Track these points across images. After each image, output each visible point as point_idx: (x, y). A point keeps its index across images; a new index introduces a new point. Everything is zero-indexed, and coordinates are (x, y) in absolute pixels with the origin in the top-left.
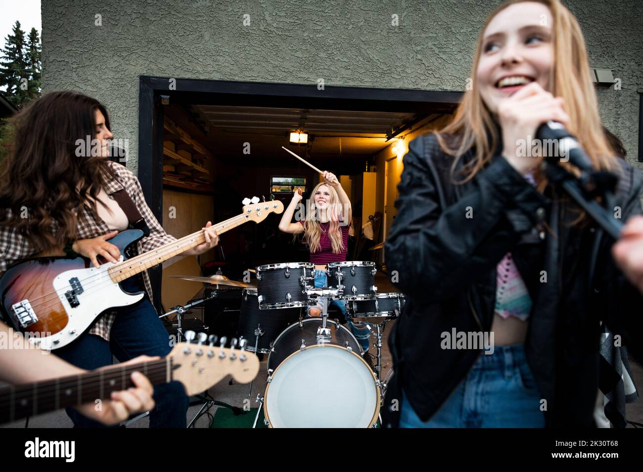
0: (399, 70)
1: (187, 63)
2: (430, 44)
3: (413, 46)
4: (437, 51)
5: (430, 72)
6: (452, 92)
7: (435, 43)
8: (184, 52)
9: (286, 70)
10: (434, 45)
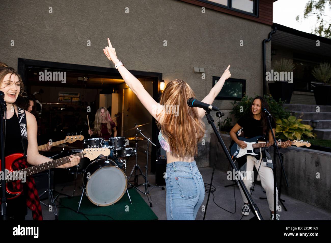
0: (132, 63)
1: (42, 54)
2: (144, 54)
3: (138, 54)
4: (146, 57)
5: (144, 64)
6: (152, 72)
7: (146, 54)
8: (40, 49)
9: (87, 60)
10: (145, 54)
